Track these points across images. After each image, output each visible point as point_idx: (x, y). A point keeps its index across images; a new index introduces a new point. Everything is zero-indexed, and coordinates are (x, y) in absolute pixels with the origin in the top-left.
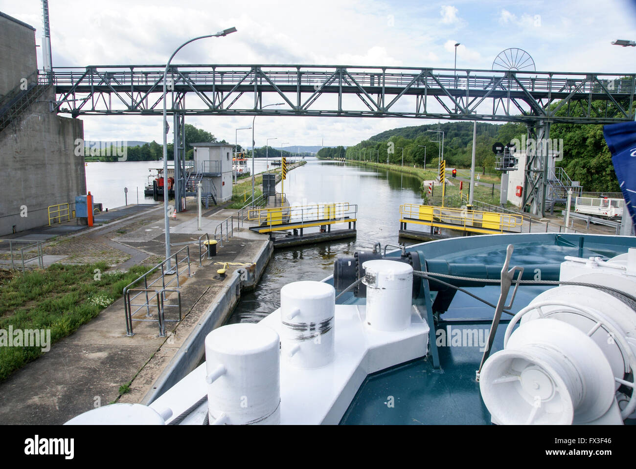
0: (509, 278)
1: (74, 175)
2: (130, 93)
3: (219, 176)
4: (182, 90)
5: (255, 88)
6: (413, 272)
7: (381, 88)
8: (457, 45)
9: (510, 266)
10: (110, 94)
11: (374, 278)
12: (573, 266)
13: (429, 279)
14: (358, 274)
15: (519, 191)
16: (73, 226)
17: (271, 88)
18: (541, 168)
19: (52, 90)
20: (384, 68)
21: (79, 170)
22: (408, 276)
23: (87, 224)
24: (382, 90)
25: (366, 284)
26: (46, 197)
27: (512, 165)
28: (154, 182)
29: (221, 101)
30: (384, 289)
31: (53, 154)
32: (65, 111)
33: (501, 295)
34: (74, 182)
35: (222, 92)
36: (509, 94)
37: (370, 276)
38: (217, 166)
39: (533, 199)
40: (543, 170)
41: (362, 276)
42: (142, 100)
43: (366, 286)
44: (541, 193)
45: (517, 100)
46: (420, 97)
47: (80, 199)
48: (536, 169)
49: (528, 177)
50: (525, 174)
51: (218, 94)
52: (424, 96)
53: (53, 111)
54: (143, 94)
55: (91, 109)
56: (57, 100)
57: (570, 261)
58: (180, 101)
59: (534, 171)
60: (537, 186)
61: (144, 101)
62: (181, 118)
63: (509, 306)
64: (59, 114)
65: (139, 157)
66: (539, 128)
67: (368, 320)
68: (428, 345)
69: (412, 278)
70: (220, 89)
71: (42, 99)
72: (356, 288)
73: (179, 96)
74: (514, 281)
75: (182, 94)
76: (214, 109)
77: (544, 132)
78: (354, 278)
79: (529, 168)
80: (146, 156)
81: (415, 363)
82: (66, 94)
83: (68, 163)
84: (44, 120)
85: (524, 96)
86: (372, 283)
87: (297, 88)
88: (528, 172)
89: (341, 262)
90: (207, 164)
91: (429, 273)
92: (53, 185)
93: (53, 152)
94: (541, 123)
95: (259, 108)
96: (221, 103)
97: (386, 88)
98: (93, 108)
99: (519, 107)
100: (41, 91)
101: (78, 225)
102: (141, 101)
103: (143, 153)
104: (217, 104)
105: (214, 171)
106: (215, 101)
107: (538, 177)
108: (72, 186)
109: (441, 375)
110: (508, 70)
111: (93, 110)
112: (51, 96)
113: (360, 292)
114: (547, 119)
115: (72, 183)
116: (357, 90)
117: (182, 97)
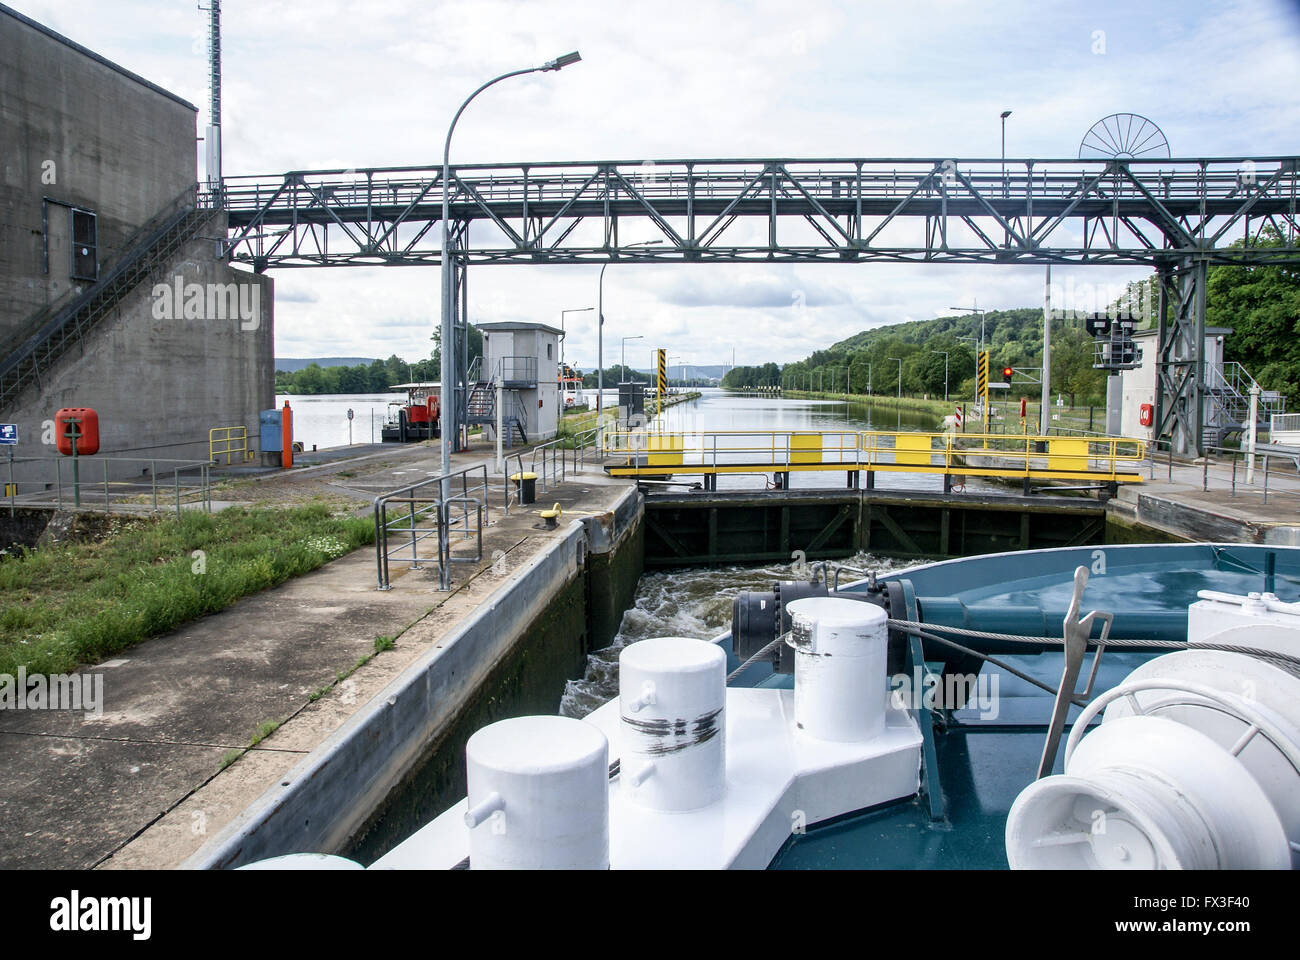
0: (1081, 635)
1: (253, 380)
2: (365, 224)
3: (532, 386)
4: (463, 214)
5: (606, 207)
6: (887, 622)
7: (855, 201)
8: (1005, 115)
9: (1082, 610)
10: (326, 228)
11: (808, 634)
12: (1215, 612)
13: (923, 638)
14: (779, 627)
15: (1146, 415)
16: (255, 467)
17: (636, 208)
18: (1191, 354)
19: (221, 220)
20: (859, 162)
21: (263, 373)
22: (877, 629)
23: (281, 465)
24: (856, 206)
25: (794, 645)
26: (203, 420)
27: (1129, 358)
28: (401, 412)
29: (537, 234)
30: (827, 655)
31: (220, 339)
32: (243, 258)
33: (1066, 669)
34: (255, 395)
35: (540, 216)
36: (1116, 206)
37: (800, 629)
38: (529, 367)
39: (1177, 421)
40: (1196, 358)
41: (787, 630)
42: (387, 234)
43: (794, 650)
44: (1192, 407)
45: (1133, 219)
46: (933, 219)
47: (269, 416)
48: (1179, 360)
49: (1163, 376)
50: (1157, 371)
51: (532, 220)
52: (941, 218)
53: (222, 258)
54: (388, 225)
55: (290, 253)
56: (230, 237)
57: (1210, 600)
58: (459, 237)
59: (1177, 365)
60: (1184, 394)
61: (391, 237)
62: (460, 270)
63: (1085, 693)
64: (232, 264)
65: (365, 385)
66: (1183, 274)
67: (799, 717)
68: (922, 771)
69: (886, 633)
70: (537, 210)
71: (204, 234)
72: (774, 653)
73: (457, 227)
74: (1093, 642)
75: (462, 223)
76: (525, 247)
77: (1194, 280)
78: (772, 633)
79: (1165, 357)
80: (379, 384)
81: (894, 808)
82: (245, 228)
83: (244, 358)
84: (206, 274)
85: (1147, 209)
86: (804, 643)
87: (687, 206)
88: (1163, 366)
89: (746, 602)
90: (510, 363)
91: (923, 625)
92: (217, 398)
93: (218, 334)
94: (1188, 264)
95: (612, 245)
96: (539, 238)
97: (864, 202)
98: (296, 250)
99: (1139, 234)
100: (202, 220)
101: (263, 466)
102: (385, 238)
103: (374, 379)
104: (531, 238)
105: (522, 377)
106: (526, 234)
107: (1184, 375)
108: (250, 403)
109: (945, 834)
110: (1112, 157)
111: (295, 255)
112: (219, 229)
113: (784, 662)
114: (1200, 253)
115: (250, 398)
116: (806, 208)
117: (464, 229)
